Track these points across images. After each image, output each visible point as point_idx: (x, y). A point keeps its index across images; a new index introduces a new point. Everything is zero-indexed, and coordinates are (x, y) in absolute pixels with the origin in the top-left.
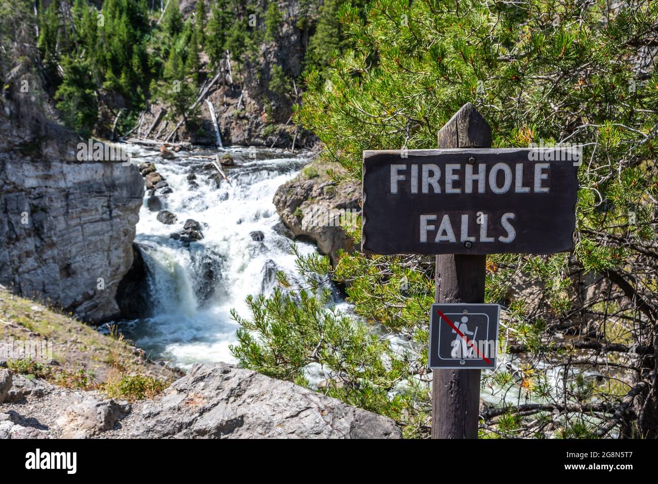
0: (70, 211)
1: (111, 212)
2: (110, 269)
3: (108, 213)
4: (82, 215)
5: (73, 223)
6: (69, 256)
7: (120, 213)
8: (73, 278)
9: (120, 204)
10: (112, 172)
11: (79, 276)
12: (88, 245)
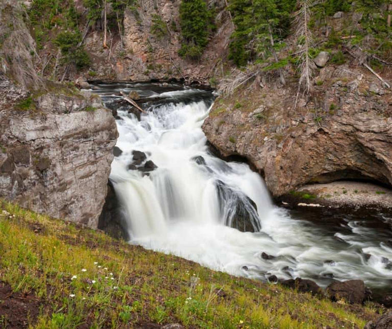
0: (65, 157)
1: (95, 154)
2: (96, 204)
3: (93, 155)
4: (74, 160)
5: (67, 167)
6: (65, 199)
7: (101, 154)
8: (69, 217)
9: (102, 146)
10: (93, 119)
11: (75, 215)
12: (80, 186)
